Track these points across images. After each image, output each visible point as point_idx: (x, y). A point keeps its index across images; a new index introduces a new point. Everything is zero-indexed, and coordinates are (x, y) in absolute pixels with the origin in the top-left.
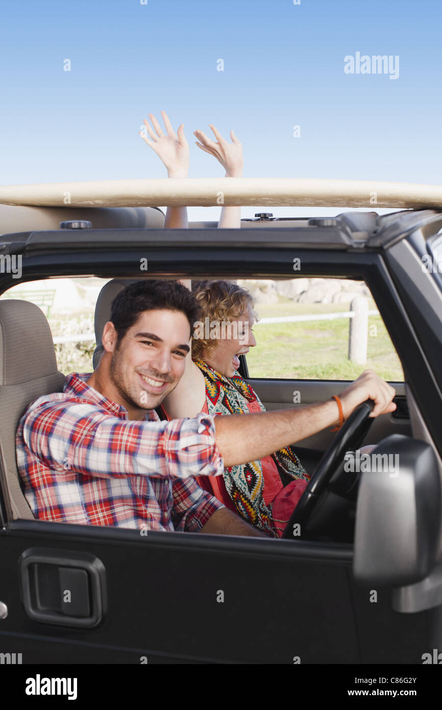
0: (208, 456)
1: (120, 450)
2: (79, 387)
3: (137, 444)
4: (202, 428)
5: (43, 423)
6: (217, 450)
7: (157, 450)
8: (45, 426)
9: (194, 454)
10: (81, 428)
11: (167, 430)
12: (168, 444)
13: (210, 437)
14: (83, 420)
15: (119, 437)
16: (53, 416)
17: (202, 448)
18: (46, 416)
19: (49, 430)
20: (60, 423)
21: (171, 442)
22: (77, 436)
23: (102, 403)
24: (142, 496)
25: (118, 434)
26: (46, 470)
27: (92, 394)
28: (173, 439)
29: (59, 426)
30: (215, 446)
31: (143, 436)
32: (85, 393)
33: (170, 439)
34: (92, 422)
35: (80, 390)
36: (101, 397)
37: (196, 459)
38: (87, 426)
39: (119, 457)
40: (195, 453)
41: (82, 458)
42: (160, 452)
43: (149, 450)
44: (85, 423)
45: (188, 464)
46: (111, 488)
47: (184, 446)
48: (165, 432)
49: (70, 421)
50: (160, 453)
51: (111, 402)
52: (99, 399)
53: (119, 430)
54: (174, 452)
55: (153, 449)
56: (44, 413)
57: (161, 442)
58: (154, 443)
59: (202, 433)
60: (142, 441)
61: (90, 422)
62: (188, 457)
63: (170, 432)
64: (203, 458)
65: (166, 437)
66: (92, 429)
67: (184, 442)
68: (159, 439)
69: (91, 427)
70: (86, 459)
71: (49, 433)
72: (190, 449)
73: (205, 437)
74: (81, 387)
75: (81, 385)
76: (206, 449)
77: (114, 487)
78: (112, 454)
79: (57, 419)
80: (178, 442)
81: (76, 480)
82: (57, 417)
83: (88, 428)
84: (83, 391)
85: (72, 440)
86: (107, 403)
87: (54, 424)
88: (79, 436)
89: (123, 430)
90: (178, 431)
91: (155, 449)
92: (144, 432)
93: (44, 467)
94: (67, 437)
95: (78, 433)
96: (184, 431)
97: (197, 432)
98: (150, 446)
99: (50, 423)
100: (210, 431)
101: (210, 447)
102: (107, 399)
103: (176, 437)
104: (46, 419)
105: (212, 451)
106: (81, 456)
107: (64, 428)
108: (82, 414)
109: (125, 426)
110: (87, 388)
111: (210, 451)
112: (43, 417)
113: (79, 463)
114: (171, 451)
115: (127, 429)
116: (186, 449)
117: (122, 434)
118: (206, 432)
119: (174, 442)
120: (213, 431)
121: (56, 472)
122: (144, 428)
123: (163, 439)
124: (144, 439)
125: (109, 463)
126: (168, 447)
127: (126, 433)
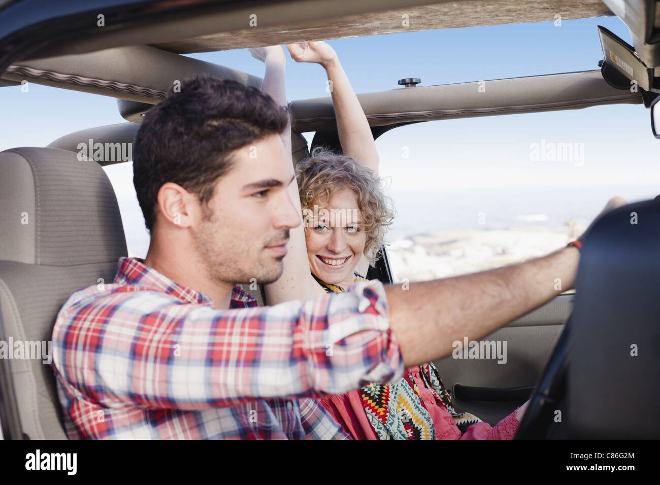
0: (379, 349)
1: (227, 361)
2: (132, 271)
3: (257, 345)
4: (365, 303)
5: (83, 333)
6: (393, 338)
7: (292, 353)
8: (86, 336)
9: (356, 350)
10: (149, 331)
11: (304, 314)
12: (310, 340)
13: (379, 317)
14: (148, 319)
15: (226, 339)
16: (98, 318)
17: (368, 337)
18: (85, 320)
19: (95, 341)
20: (109, 328)
21: (314, 334)
22: (143, 346)
23: (170, 291)
24: (259, 428)
25: (223, 334)
26: (94, 409)
27: (153, 280)
28: (318, 329)
29: (111, 333)
30: (389, 332)
31: (266, 332)
32: (143, 279)
33: (311, 329)
34: (167, 318)
35: (134, 277)
36: (168, 282)
37: (361, 357)
38: (159, 326)
39: (226, 372)
40: (358, 347)
41: (160, 382)
42: (297, 354)
43: (280, 352)
44: (154, 322)
45: (347, 368)
46: (203, 424)
47: (338, 338)
48: (302, 320)
49: (128, 322)
50: (297, 356)
51: (183, 288)
52: (165, 285)
53: (225, 327)
54: (321, 351)
55: (286, 350)
56: (80, 316)
57: (298, 337)
58: (287, 341)
59: (366, 311)
60: (266, 340)
61: (163, 319)
62: (346, 356)
63: (309, 318)
64: (372, 354)
65: (305, 325)
66: (169, 331)
67: (336, 332)
68: (293, 333)
69: (167, 328)
70: (167, 381)
71: (96, 345)
72: (348, 341)
73: (371, 317)
74: (136, 271)
75: (135, 268)
76: (375, 339)
77: (207, 422)
78: (214, 369)
79: (106, 322)
80: (325, 332)
81: (146, 419)
82: (104, 318)
83: (162, 330)
84: (140, 276)
85: (136, 353)
86: (177, 289)
87: (102, 332)
88: (147, 344)
89: (232, 327)
90: (324, 314)
91: (289, 350)
92: (267, 324)
93: (91, 406)
94: (127, 350)
95: (145, 340)
96: (334, 315)
97: (357, 311)
98: (280, 346)
99: (95, 331)
100: (379, 307)
101: (381, 335)
102: (178, 285)
103: (322, 324)
104: (86, 325)
105: (385, 342)
106: (157, 379)
107: (119, 335)
108: (148, 309)
109: (234, 319)
110: (145, 271)
111: (382, 342)
112: (81, 322)
113: (154, 389)
114: (316, 349)
115: (238, 323)
116: (342, 343)
117: (231, 334)
118: (372, 310)
119: (319, 333)
120: (384, 306)
121: (111, 412)
122: (267, 318)
123: (300, 331)
124: (269, 335)
125: (209, 383)
126: (310, 342)
127: (237, 330)
